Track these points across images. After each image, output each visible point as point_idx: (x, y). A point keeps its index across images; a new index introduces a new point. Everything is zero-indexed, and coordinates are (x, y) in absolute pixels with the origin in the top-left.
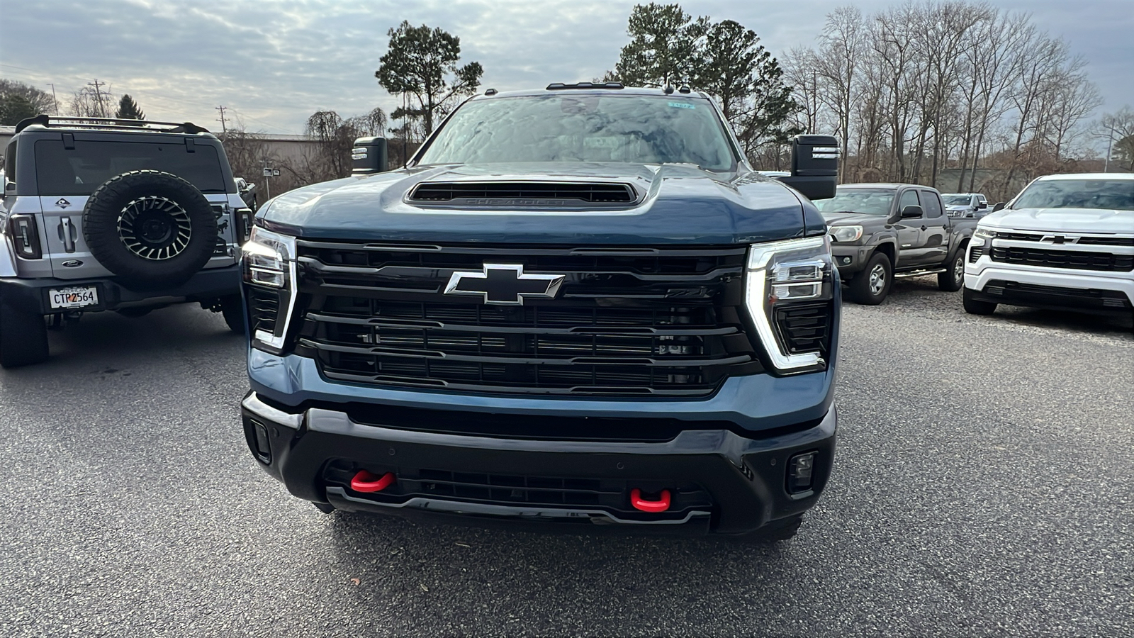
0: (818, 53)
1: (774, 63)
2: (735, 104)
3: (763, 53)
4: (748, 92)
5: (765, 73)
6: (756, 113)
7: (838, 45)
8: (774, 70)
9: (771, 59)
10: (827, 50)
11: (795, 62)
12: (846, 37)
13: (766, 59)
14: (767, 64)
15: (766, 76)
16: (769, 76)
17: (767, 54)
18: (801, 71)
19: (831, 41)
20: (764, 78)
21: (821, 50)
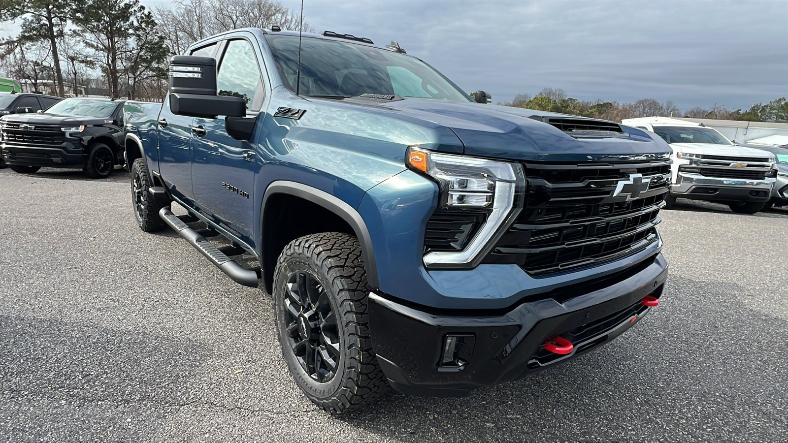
0: (175, 14)
1: (149, 16)
2: (119, 42)
3: (139, 6)
4: (129, 35)
5: (142, 23)
6: (139, 53)
7: (190, 11)
8: (148, 20)
9: (146, 12)
10: (181, 13)
11: (160, 17)
12: (195, 6)
13: (142, 11)
14: (143, 16)
15: (143, 25)
16: (145, 25)
17: (143, 8)
18: (165, 24)
19: (184, 7)
20: (141, 26)
21: (177, 12)
